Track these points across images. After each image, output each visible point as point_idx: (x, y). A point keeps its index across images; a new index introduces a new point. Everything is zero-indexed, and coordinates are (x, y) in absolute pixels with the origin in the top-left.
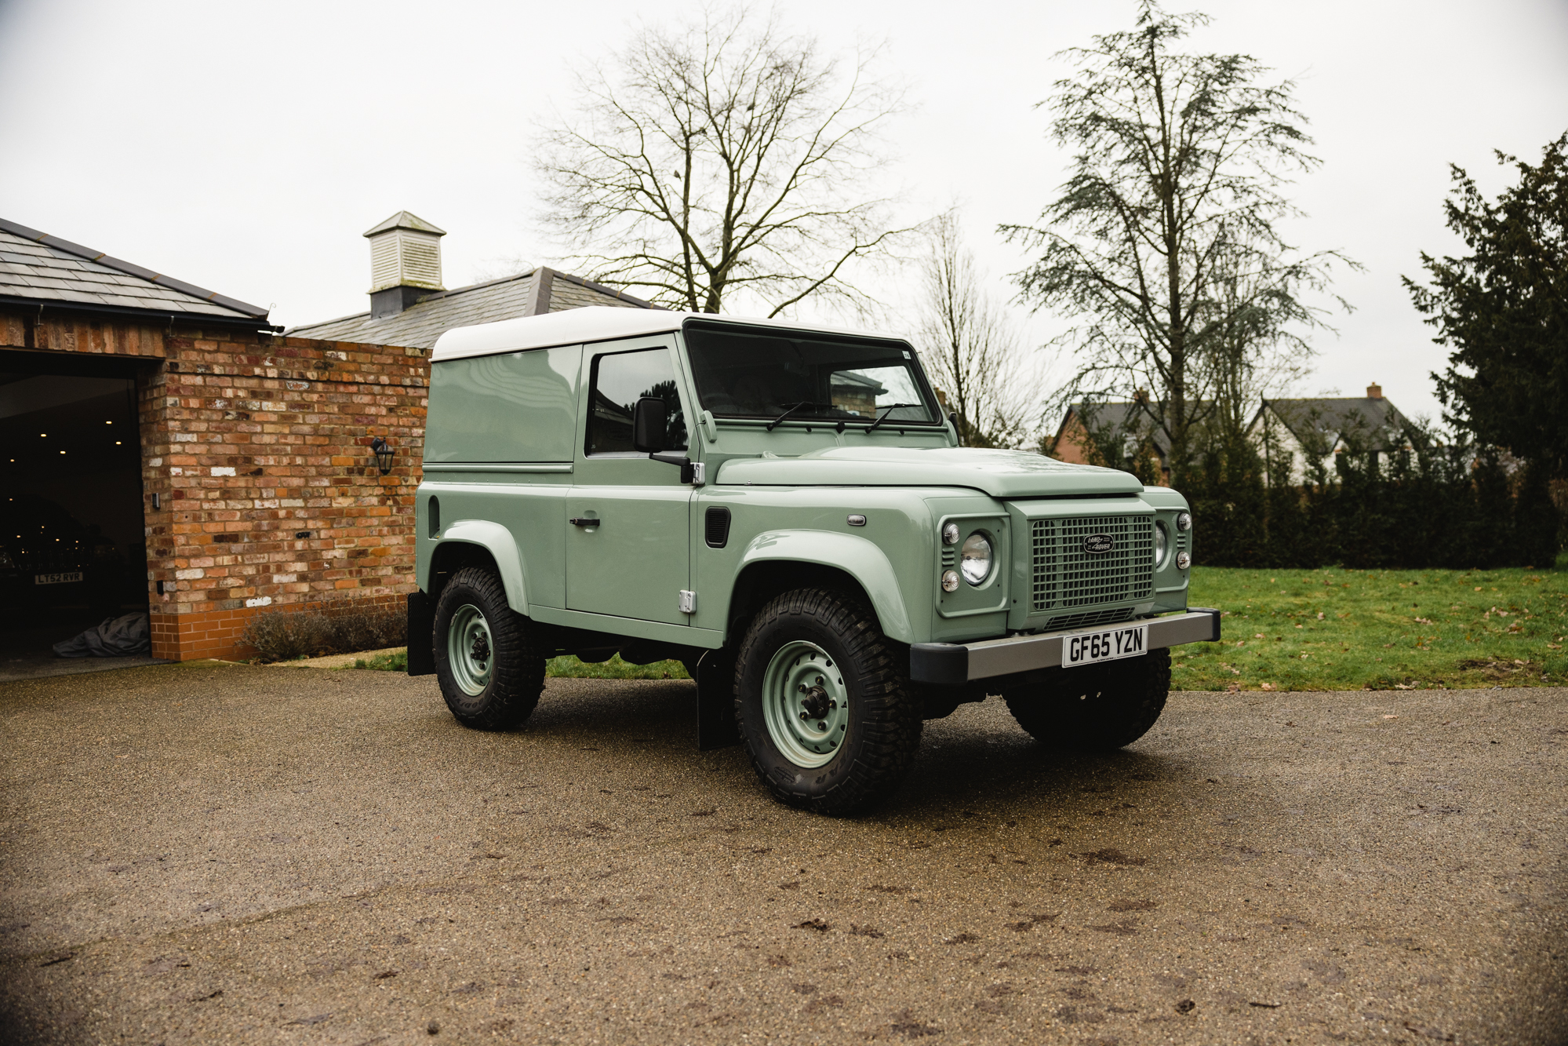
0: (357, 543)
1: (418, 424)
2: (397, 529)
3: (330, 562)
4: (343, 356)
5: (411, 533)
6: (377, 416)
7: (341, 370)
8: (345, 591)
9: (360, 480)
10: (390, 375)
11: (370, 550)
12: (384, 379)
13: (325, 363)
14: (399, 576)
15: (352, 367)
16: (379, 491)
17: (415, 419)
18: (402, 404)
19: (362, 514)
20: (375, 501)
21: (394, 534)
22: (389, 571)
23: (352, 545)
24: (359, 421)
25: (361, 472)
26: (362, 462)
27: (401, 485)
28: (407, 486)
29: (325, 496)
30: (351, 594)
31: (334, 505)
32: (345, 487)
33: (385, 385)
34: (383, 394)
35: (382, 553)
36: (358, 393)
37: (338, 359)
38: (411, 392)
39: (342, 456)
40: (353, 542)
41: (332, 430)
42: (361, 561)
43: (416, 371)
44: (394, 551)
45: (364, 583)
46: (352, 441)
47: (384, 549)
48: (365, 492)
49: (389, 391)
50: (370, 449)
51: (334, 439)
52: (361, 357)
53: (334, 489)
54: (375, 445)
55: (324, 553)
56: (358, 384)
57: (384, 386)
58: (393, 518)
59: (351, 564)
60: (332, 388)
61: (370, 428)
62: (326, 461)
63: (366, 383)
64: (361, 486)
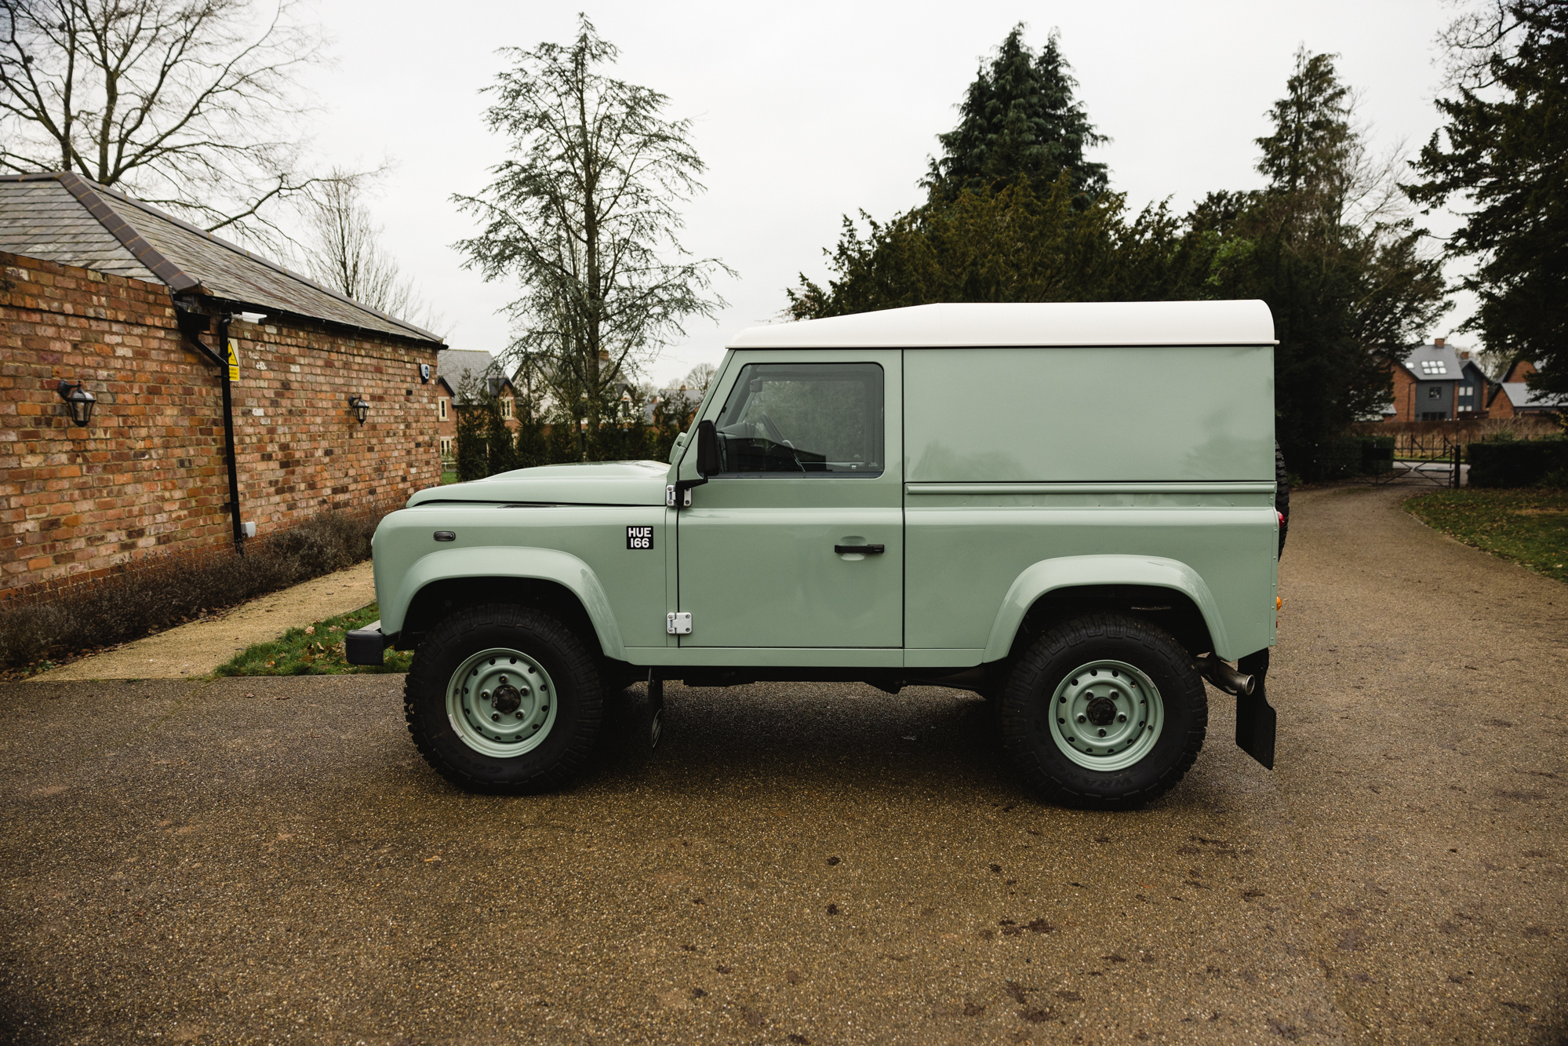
0: (50, 511)
1: (102, 364)
2: (88, 492)
3: (22, 537)
4: (24, 274)
5: (101, 497)
6: (62, 353)
7: (23, 294)
8: (39, 572)
9: (49, 433)
10: (74, 303)
11: (63, 519)
12: (68, 308)
13: (6, 282)
14: (92, 549)
15: (35, 290)
16: (68, 446)
17: (99, 359)
18: (85, 341)
19: (53, 476)
20: (64, 458)
21: (85, 499)
22: (81, 543)
23: (44, 515)
24: (45, 359)
25: (49, 424)
26: (50, 411)
27: (89, 439)
28: (95, 440)
29: (13, 454)
30: (45, 575)
31: (24, 465)
32: (34, 442)
33: (69, 315)
34: (67, 326)
35: (73, 523)
36: (42, 323)
37: (20, 278)
38: (94, 324)
39: (29, 403)
40: (45, 511)
41: (17, 369)
42: (56, 533)
43: (99, 300)
44: (86, 518)
45: (59, 560)
46: (38, 385)
47: (76, 518)
48: (55, 447)
49: (73, 323)
50: (56, 394)
51: (19, 381)
52: (45, 278)
53: (22, 445)
54: (65, 390)
55: (15, 525)
56: (41, 311)
57: (67, 315)
58: (84, 479)
59: (44, 538)
60: (14, 315)
61: (56, 368)
62: (12, 409)
63: (50, 312)
64: (50, 440)
